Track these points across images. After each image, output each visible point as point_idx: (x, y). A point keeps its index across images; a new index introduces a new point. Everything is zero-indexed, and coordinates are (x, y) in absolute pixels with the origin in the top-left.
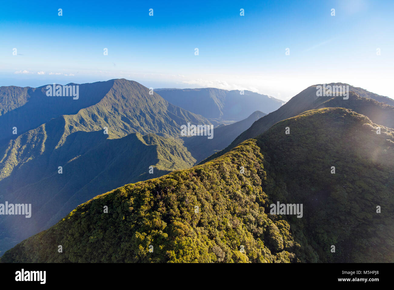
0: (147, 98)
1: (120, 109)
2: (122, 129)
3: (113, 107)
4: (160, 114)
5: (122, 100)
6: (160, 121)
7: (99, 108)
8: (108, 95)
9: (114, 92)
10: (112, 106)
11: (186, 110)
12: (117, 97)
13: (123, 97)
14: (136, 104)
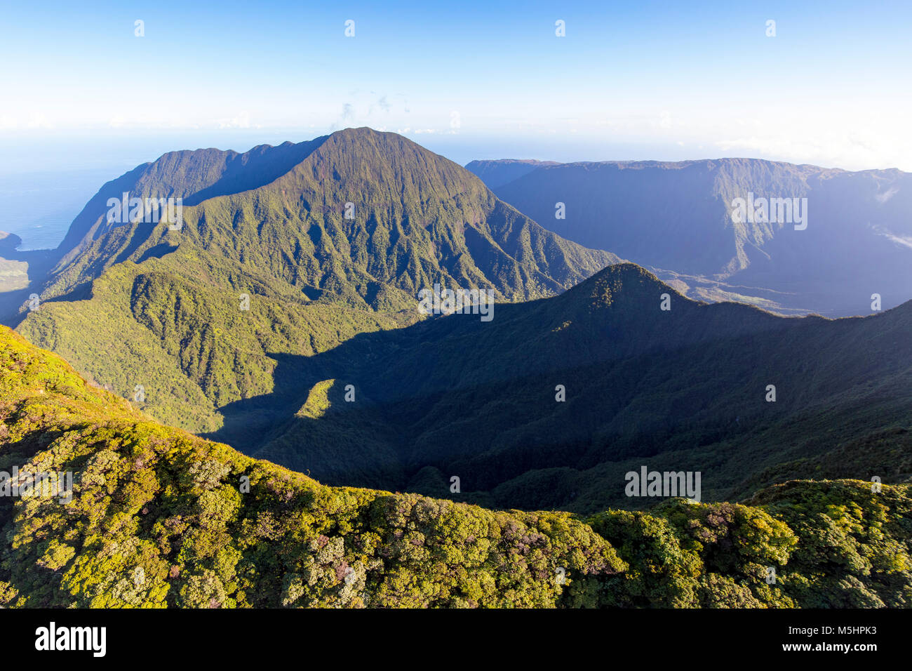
0: (409, 180)
1: (316, 205)
2: (284, 256)
3: (301, 197)
4: (431, 232)
5: (329, 181)
6: (410, 250)
7: (260, 199)
8: (299, 168)
9: (316, 162)
10: (300, 195)
11: (545, 230)
12: (321, 174)
13: (336, 176)
14: (364, 196)
